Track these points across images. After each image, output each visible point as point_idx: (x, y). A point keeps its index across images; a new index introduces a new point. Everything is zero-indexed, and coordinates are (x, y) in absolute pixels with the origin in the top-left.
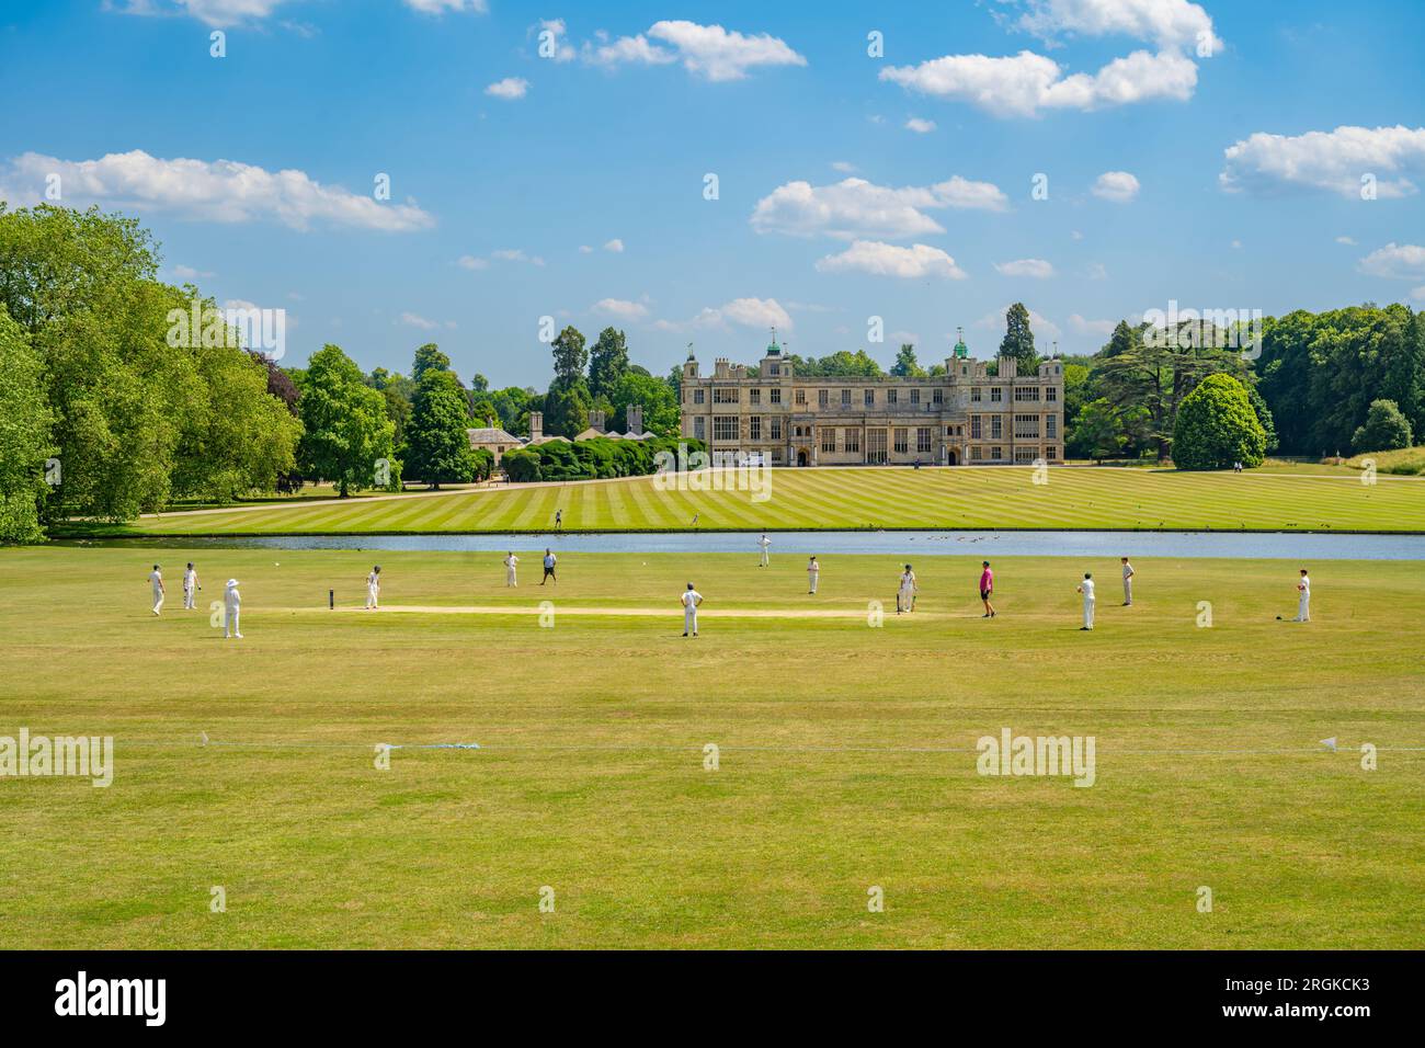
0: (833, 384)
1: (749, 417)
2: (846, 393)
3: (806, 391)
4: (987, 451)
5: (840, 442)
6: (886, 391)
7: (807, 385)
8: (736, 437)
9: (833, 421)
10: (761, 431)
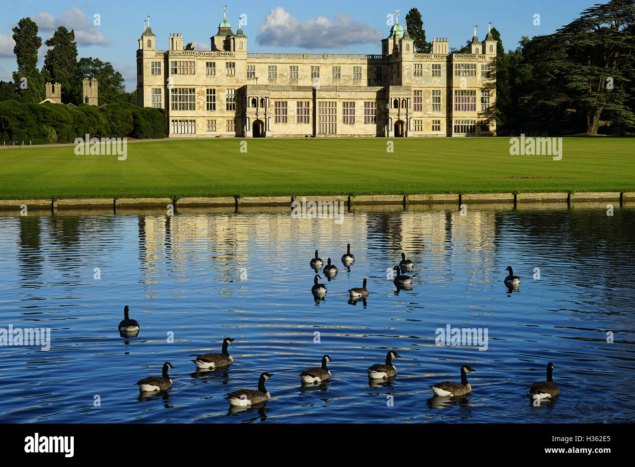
0: (281, 61)
1: (205, 89)
2: (294, 69)
3: (257, 66)
4: (427, 124)
5: (292, 114)
6: (331, 68)
7: (257, 61)
8: (192, 107)
9: (285, 94)
10: (217, 102)
